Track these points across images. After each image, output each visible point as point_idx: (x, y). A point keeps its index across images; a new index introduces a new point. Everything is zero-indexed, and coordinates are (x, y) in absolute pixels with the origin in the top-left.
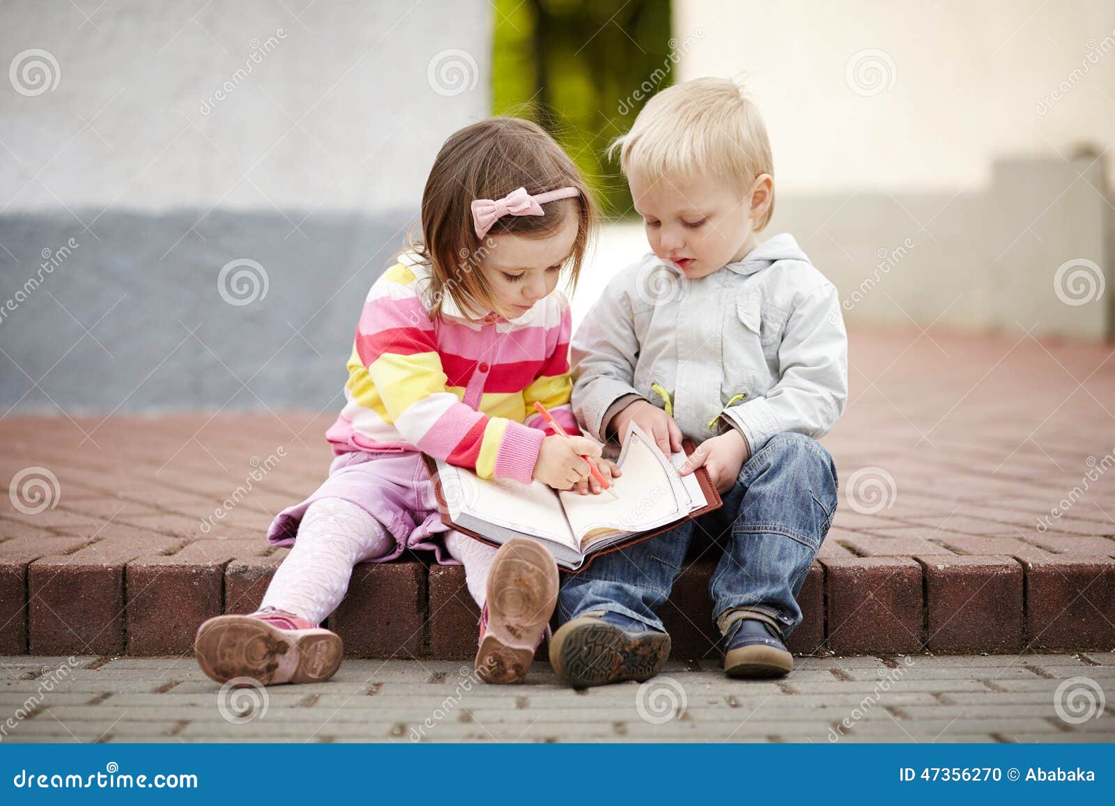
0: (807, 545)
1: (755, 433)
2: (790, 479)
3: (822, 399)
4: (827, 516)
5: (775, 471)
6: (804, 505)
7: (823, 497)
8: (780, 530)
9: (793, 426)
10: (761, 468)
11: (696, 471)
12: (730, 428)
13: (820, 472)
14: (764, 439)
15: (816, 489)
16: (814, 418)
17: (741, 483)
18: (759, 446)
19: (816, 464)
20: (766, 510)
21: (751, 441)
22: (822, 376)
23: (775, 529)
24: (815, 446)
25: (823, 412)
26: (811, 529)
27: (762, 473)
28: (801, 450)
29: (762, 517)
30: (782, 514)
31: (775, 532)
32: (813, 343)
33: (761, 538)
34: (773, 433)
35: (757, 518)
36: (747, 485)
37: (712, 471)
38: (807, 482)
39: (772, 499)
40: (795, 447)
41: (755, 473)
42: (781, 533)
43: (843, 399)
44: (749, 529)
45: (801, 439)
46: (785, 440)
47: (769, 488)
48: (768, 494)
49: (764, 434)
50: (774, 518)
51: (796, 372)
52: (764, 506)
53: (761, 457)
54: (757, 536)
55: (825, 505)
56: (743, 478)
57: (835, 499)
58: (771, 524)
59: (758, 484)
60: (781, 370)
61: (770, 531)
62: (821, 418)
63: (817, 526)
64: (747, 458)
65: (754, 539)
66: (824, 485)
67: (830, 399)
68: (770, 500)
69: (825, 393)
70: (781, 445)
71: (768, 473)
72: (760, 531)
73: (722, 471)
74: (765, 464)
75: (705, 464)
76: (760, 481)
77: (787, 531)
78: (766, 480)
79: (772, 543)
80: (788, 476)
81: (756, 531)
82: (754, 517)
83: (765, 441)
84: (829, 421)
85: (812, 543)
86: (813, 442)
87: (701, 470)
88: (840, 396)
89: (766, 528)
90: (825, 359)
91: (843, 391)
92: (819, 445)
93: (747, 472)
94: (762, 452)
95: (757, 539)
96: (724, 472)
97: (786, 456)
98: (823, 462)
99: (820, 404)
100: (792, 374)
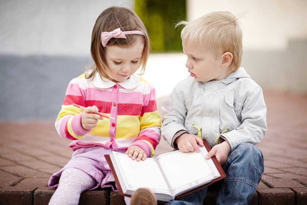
0: (253, 186)
1: (234, 143)
2: (247, 161)
3: (258, 131)
4: (260, 175)
5: (241, 158)
6: (252, 170)
7: (259, 168)
8: (243, 180)
9: (247, 141)
10: (236, 156)
11: (212, 158)
12: (224, 140)
13: (258, 158)
14: (236, 145)
15: (256, 165)
16: (255, 139)
17: (228, 162)
18: (234, 148)
19: (256, 155)
20: (238, 173)
21: (232, 146)
22: (259, 123)
23: (241, 180)
24: (256, 148)
25: (258, 136)
26: (255, 180)
27: (236, 158)
28: (251, 149)
29: (236, 175)
30: (244, 175)
31: (241, 181)
32: (255, 110)
33: (236, 183)
34: (240, 143)
35: (234, 176)
36: (230, 163)
37: (218, 157)
38: (253, 162)
39: (240, 168)
40: (249, 149)
41: (233, 158)
42: (244, 182)
43: (266, 131)
44: (231, 180)
45: (251, 146)
46: (245, 146)
47: (239, 164)
48: (238, 167)
49: (237, 144)
50: (241, 176)
51: (249, 121)
52: (237, 171)
53: (236, 152)
54: (234, 182)
55: (259, 171)
56: (229, 160)
57: (263, 168)
58: (240, 178)
59: (234, 163)
60: (242, 120)
61: (239, 181)
62: (257, 138)
63: (257, 179)
64: (230, 152)
65: (233, 184)
66: (260, 163)
67: (261, 131)
68: (239, 169)
69: (259, 129)
70: (243, 147)
71: (239, 159)
72: (236, 181)
73: (222, 158)
74: (237, 155)
75: (216, 155)
76: (236, 162)
77: (246, 181)
78: (238, 161)
79: (240, 186)
80: (246, 160)
81: (234, 181)
82: (233, 175)
83: (237, 146)
84: (260, 139)
85: (255, 185)
86: (255, 146)
87: (214, 157)
88: (265, 130)
89: (238, 180)
90: (259, 117)
91: (266, 128)
92: (257, 148)
93: (230, 158)
94: (236, 150)
95: (234, 184)
96: (223, 159)
97: (245, 152)
98: (259, 154)
99: (258, 133)
100: (247, 122)
